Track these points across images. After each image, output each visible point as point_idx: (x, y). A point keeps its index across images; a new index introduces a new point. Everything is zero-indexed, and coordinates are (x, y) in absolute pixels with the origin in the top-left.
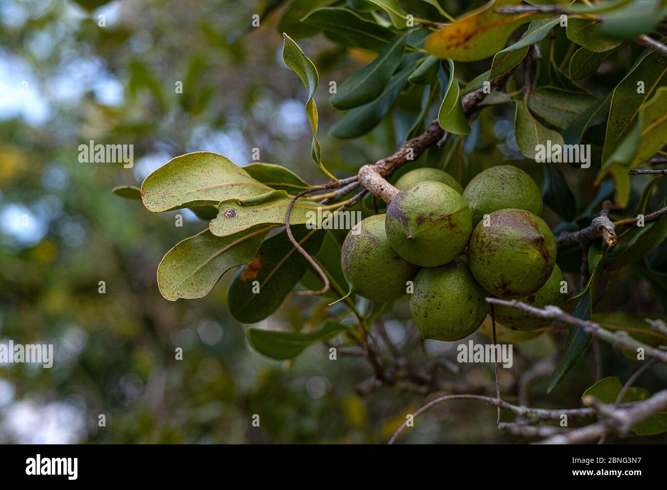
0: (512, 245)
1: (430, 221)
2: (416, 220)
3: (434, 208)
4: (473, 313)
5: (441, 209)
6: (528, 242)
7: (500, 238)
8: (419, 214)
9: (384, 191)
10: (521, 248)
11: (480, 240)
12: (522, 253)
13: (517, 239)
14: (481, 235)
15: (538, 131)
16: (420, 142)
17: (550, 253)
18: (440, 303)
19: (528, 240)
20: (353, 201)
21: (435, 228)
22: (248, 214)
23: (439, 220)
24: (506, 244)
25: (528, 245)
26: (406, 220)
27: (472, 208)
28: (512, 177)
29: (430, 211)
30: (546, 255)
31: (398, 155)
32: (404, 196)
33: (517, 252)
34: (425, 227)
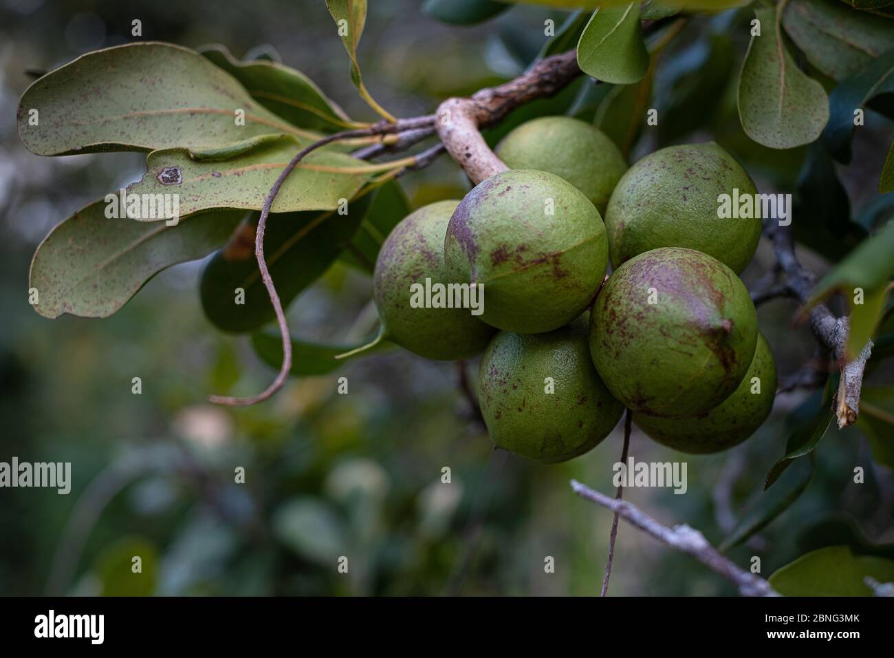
0: (664, 334)
1: (517, 261)
2: (492, 255)
3: (528, 237)
4: (584, 426)
5: (543, 240)
6: (697, 332)
7: (645, 315)
8: (500, 244)
9: (472, 159)
10: (681, 343)
11: (610, 308)
12: (681, 352)
13: (676, 322)
14: (614, 297)
15: (785, 83)
16: (564, 65)
17: (737, 356)
18: (524, 401)
19: (698, 328)
20: (422, 160)
21: (524, 276)
22: (202, 180)
23: (534, 261)
24: (653, 329)
25: (695, 338)
26: (473, 250)
27: (623, 224)
28: (708, 176)
29: (520, 242)
30: (729, 360)
31: (519, 85)
32: (481, 200)
33: (673, 349)
34: (505, 270)
